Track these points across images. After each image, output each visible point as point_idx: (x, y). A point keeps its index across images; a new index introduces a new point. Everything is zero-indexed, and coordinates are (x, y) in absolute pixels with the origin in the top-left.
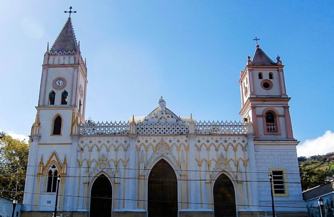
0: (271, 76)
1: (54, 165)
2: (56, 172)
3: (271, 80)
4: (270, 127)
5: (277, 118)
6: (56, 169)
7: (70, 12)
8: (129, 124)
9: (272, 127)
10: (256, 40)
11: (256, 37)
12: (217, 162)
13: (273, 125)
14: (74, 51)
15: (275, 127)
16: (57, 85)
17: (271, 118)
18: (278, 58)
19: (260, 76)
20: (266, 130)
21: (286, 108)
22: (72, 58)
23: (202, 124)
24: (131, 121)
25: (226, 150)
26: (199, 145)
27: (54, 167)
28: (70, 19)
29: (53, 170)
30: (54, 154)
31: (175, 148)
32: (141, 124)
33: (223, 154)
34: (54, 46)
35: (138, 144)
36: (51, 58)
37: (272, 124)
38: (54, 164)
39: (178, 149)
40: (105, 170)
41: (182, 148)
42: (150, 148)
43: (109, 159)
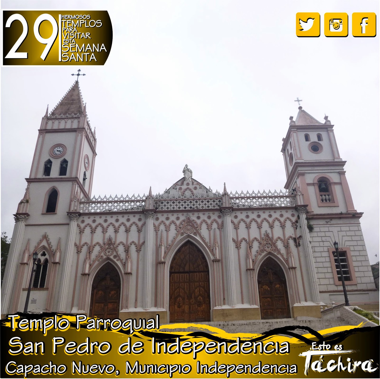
0: (319, 137)
1: (44, 252)
2: (46, 261)
3: (320, 142)
4: (324, 197)
5: (332, 186)
6: (47, 256)
7: (78, 75)
8: (144, 198)
9: (327, 197)
10: (298, 101)
11: (298, 98)
12: (260, 243)
13: (328, 195)
14: (78, 114)
15: (330, 197)
16: (55, 152)
17: (324, 187)
18: (326, 118)
19: (307, 138)
20: (320, 201)
21: (342, 173)
22: (76, 121)
23: (239, 195)
24: (147, 194)
25: (271, 227)
26: (236, 221)
27: (44, 254)
28: (77, 82)
29: (42, 259)
30: (45, 237)
31: (204, 226)
32: (160, 197)
33: (268, 232)
34: (56, 109)
35: (157, 223)
36: (50, 122)
37: (326, 193)
38: (44, 250)
39: (209, 227)
40: (112, 257)
41: (215, 226)
42: (173, 227)
43: (118, 242)
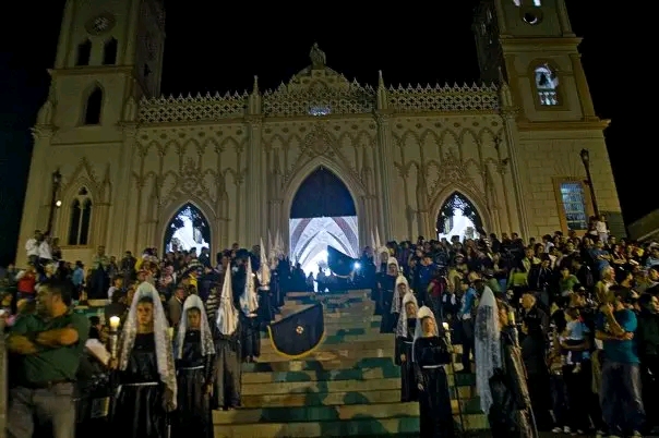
1: (84, 189)
2: (88, 204)
5: (559, 78)
6: (89, 195)
21: (574, 57)
25: (459, 142)
26: (400, 133)
27: (83, 192)
29: (82, 199)
30: (84, 163)
31: (347, 142)
33: (453, 151)
35: (267, 137)
38: (83, 186)
39: (355, 143)
41: (365, 140)
42: (294, 143)
43: (204, 169)
